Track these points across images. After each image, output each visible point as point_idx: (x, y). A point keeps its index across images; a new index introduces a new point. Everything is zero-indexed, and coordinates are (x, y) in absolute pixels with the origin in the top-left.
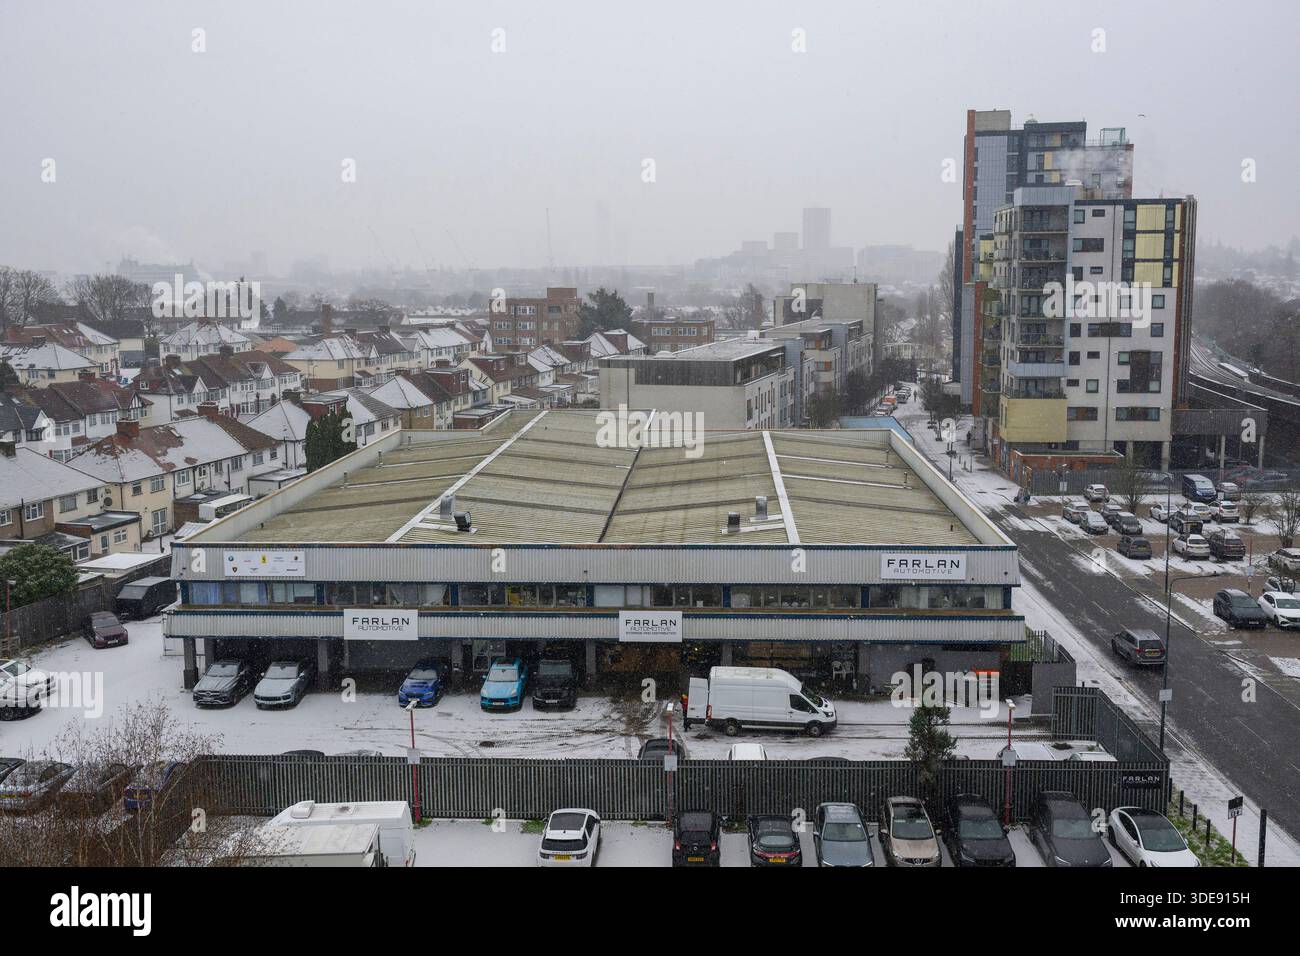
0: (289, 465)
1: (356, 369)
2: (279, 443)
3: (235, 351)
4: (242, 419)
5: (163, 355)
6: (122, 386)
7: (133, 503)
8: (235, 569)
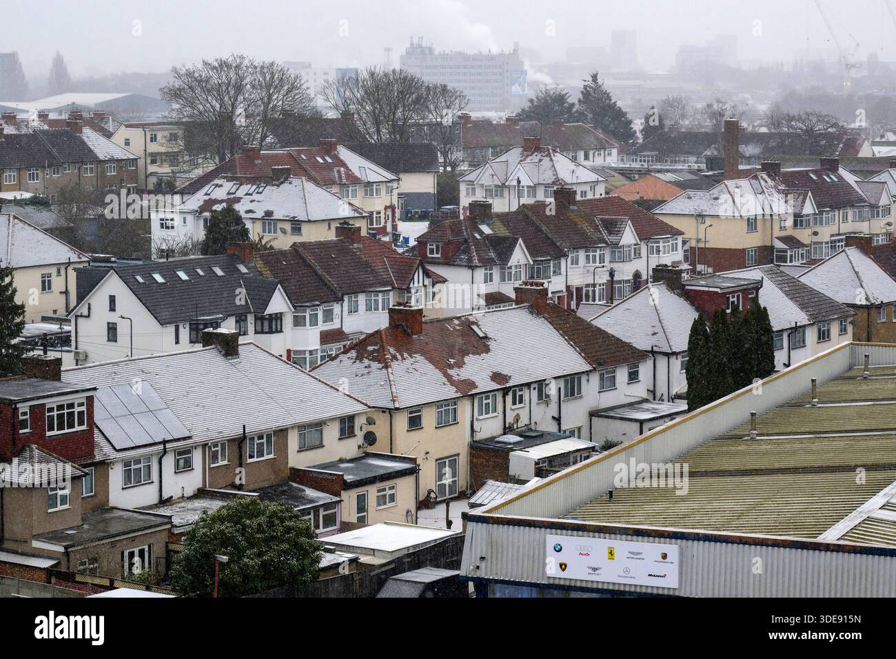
0: (658, 395)
1: (777, 233)
2: (642, 355)
3: (578, 198)
4: (586, 313)
5: (465, 201)
6: (400, 250)
7: (407, 443)
8: (563, 566)
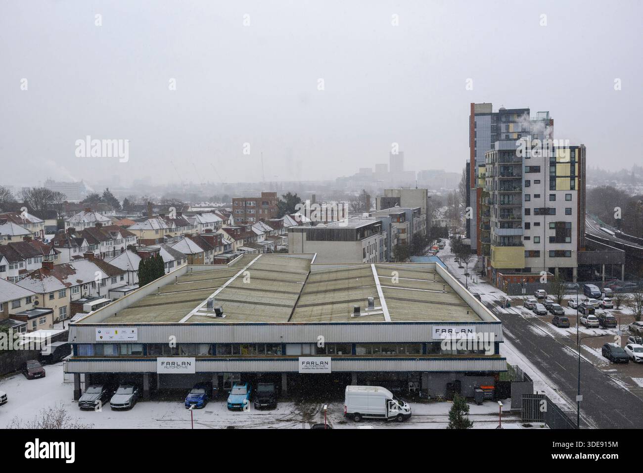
0: (130, 284)
1: (165, 234)
2: (124, 272)
3: (103, 226)
4: (106, 260)
5: (67, 227)
6: (45, 244)
7: (49, 304)
8: (101, 337)
